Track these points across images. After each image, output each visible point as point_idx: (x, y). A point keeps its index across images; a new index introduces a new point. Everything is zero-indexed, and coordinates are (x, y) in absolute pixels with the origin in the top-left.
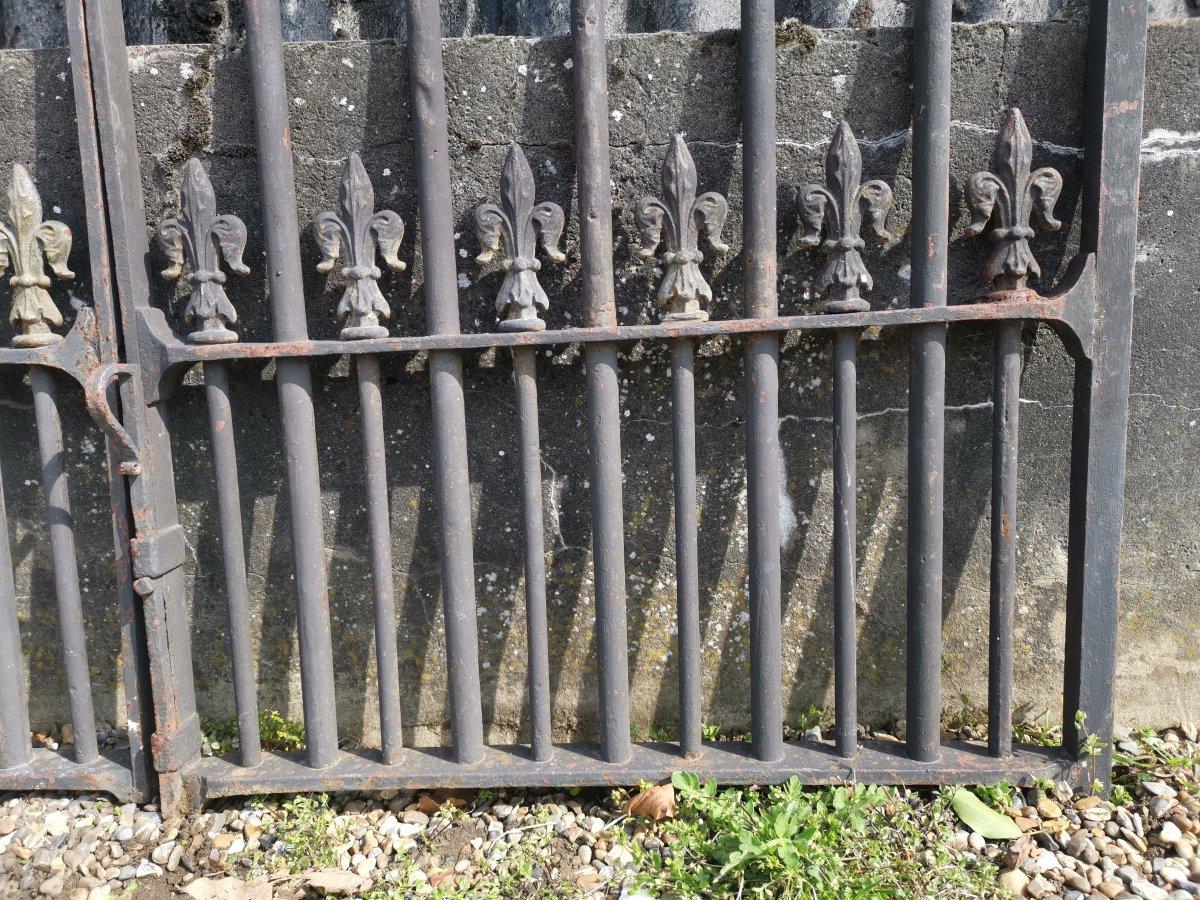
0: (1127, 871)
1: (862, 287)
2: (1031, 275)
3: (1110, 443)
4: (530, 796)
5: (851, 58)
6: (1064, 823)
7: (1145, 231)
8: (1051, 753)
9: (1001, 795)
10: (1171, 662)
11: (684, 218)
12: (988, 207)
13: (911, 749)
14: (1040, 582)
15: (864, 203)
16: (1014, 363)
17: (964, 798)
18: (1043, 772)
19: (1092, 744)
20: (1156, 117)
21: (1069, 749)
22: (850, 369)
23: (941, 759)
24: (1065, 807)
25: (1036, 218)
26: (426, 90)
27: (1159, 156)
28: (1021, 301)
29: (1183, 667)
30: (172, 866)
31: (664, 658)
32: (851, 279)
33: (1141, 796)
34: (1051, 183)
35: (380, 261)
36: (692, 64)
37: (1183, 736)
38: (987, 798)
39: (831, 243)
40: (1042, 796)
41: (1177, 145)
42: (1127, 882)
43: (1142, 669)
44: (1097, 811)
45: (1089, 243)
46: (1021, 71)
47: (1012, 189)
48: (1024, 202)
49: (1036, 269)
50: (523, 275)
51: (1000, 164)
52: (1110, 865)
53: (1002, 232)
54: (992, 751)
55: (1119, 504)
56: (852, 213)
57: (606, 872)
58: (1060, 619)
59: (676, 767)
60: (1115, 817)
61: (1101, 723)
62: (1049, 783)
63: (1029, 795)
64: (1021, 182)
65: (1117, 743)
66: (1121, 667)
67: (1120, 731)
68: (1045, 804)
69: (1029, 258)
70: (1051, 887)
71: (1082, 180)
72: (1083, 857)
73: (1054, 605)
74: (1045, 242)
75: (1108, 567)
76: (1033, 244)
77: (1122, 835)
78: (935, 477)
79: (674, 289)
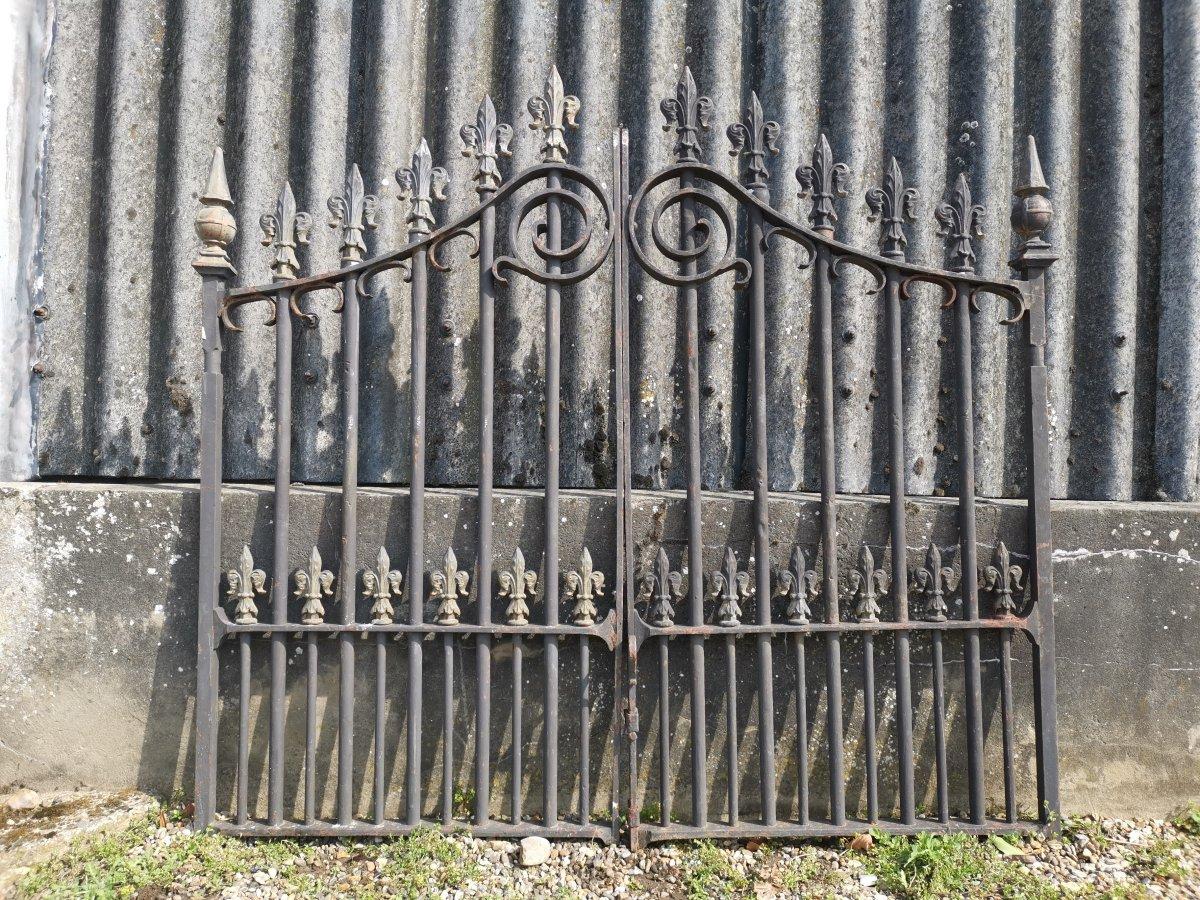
0: (1070, 867)
1: (943, 611)
2: (1012, 608)
3: (1049, 680)
4: (799, 843)
5: (933, 516)
6: (1043, 850)
7: (1056, 590)
8: (1035, 822)
9: (1014, 839)
10: (1084, 782)
11: (869, 580)
12: (993, 581)
13: (973, 819)
14: (1023, 742)
15: (943, 577)
16: (1007, 645)
17: (999, 841)
18: (1032, 830)
19: (1052, 816)
20: (1056, 545)
21: (1042, 820)
22: (940, 646)
23: (986, 825)
24: (1042, 844)
25: (1013, 586)
26: (763, 525)
27: (1059, 560)
28: (1009, 620)
29: (1090, 785)
30: (648, 870)
31: (848, 779)
32: (939, 608)
33: (1073, 840)
34: (1017, 571)
35: (739, 593)
36: (868, 515)
37: (1092, 819)
38: (1008, 840)
39: (930, 592)
40: (1032, 839)
41: (1066, 556)
42: (1070, 871)
43: (1072, 786)
44: (1056, 845)
45: (1034, 597)
46: (1002, 524)
47: (1003, 574)
48: (1007, 579)
49: (1014, 606)
50: (801, 601)
51: (995, 561)
52: (1064, 866)
53: (1000, 591)
54: (1008, 820)
55: (1055, 706)
56: (938, 581)
57: (848, 870)
58: (1033, 761)
59: (870, 828)
60: (1064, 848)
61: (1055, 807)
62: (1035, 834)
63: (1026, 839)
64: (1006, 572)
65: (1063, 821)
66: (1062, 785)
67: (1064, 816)
68: (1033, 842)
69: (1011, 601)
70: (1039, 872)
71: (1030, 567)
72: (1051, 862)
73: (1029, 754)
74: (1017, 596)
75: (1052, 735)
76: (1012, 595)
77: (1067, 855)
78: (978, 694)
79: (864, 608)
